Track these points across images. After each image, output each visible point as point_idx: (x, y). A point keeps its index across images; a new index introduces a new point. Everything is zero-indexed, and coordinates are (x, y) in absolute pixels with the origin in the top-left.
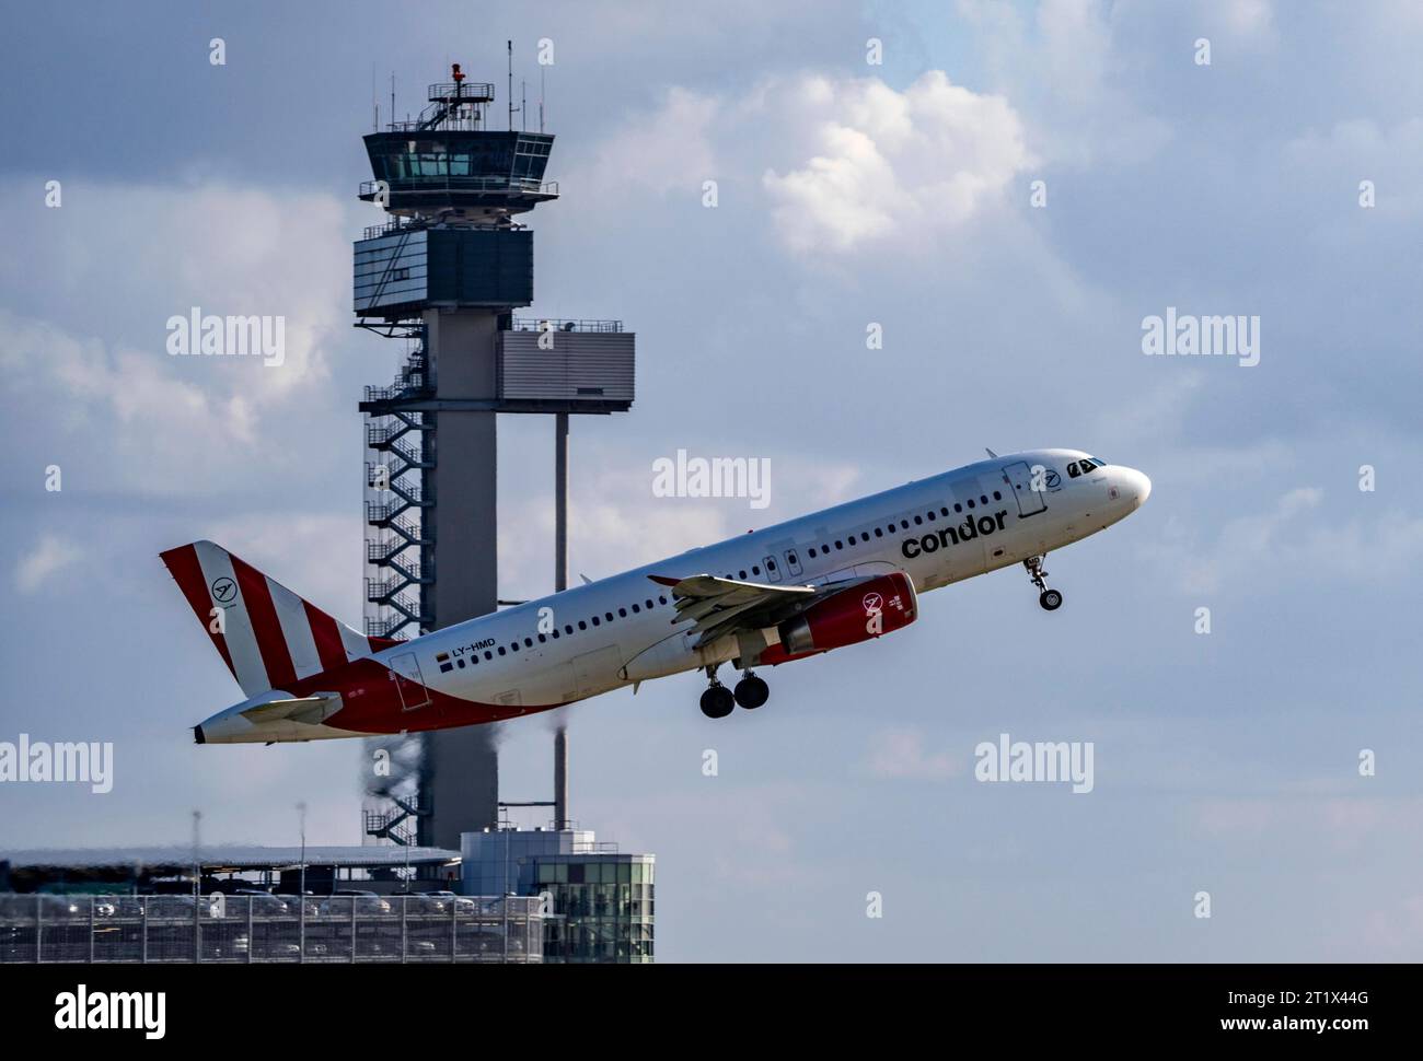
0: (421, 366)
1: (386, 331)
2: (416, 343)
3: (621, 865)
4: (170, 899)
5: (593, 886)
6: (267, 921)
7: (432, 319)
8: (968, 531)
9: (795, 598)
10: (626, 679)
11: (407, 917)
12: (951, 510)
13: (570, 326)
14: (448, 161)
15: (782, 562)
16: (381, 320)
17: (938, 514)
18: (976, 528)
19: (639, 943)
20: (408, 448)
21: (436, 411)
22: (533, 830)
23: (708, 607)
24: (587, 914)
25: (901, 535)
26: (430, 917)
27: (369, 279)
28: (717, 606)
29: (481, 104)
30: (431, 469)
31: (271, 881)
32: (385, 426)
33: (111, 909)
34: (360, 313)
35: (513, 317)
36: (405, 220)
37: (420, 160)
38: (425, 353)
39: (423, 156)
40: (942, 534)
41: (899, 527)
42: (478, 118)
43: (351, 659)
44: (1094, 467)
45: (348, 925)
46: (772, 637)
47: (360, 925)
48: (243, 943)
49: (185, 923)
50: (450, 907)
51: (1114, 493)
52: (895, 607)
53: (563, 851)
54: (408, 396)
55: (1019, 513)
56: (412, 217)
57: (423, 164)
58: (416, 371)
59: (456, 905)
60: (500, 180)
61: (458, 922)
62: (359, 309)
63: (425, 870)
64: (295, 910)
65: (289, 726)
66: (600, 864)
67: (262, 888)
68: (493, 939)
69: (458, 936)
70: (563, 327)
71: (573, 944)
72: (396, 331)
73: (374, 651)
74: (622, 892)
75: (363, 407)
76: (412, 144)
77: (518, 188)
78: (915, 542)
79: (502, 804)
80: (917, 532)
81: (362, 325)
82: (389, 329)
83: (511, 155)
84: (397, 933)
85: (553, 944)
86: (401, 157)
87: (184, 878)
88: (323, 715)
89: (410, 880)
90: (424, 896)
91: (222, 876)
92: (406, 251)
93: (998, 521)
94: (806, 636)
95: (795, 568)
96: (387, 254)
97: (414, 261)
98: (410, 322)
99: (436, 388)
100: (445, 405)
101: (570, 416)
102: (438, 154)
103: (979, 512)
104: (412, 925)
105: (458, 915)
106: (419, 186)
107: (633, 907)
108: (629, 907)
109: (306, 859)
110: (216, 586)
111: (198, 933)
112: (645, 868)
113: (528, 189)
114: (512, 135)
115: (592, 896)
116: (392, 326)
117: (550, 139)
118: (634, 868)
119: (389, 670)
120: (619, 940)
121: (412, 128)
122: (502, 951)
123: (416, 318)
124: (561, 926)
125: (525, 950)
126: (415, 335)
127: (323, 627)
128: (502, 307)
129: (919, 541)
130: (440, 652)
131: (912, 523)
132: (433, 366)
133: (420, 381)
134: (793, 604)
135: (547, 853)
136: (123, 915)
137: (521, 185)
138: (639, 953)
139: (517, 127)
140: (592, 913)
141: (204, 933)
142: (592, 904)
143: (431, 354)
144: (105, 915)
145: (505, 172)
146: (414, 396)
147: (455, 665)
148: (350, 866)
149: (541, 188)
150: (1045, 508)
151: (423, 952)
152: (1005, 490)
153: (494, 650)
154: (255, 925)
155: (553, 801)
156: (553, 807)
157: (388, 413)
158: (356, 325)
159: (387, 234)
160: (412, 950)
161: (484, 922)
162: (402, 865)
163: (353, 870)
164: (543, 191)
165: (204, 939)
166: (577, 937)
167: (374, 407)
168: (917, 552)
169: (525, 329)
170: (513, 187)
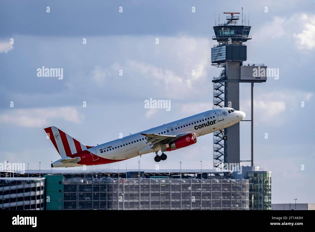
0: (225, 73)
1: (217, 66)
2: (223, 68)
3: (265, 173)
4: (176, 179)
5: (259, 177)
6: (195, 184)
7: (226, 63)
8: (208, 124)
9: (172, 138)
10: (138, 154)
11: (222, 183)
12: (204, 120)
13: (254, 65)
14: (230, 32)
15: (170, 130)
16: (216, 64)
17: (202, 121)
18: (209, 124)
19: (268, 189)
20: (222, 89)
21: (227, 82)
22: (247, 166)
23: (154, 140)
24: (258, 183)
25: (194, 125)
26: (227, 183)
27: (214, 56)
28: (156, 139)
29: (237, 20)
30: (226, 94)
31: (195, 176)
32: (217, 85)
33: (164, 181)
34: (212, 62)
35: (243, 63)
36: (221, 43)
37: (224, 31)
38: (225, 70)
39: (225, 31)
40: (203, 125)
41: (194, 123)
42: (236, 23)
43: (83, 150)
44: (234, 111)
45: (210, 185)
46: (168, 146)
47: (213, 185)
48: (190, 188)
49: (179, 184)
50: (230, 181)
51: (238, 116)
52: (192, 140)
53: (253, 170)
54: (222, 79)
55: (218, 120)
56: (223, 43)
57: (225, 32)
58: (223, 74)
59: (232, 181)
60: (240, 35)
61: (232, 185)
62: (212, 61)
63: (225, 174)
64: (200, 182)
65: (70, 164)
66: (260, 173)
67: (193, 177)
68: (239, 188)
69: (232, 187)
70: (253, 65)
71: (255, 189)
72: (220, 66)
73: (87, 149)
74: (265, 179)
75: (213, 81)
76: (223, 28)
77: (244, 37)
78: (197, 126)
79: (241, 161)
80: (197, 124)
81: (213, 65)
82: (218, 65)
83: (242, 30)
84: (220, 187)
85: (251, 189)
86: (221, 31)
87: (178, 175)
88: (77, 162)
89: (223, 176)
90: (225, 179)
91: (186, 175)
92: (222, 50)
93: (214, 122)
94: (174, 146)
95: (173, 132)
96: (218, 50)
97: (223, 52)
98: (222, 64)
99: (227, 77)
100: (229, 81)
101: (254, 83)
102: (228, 30)
103: (210, 120)
104: (223, 185)
105: (232, 183)
106: (224, 37)
107: (267, 182)
108: (266, 182)
109: (202, 172)
110: (56, 135)
111: (181, 186)
112: (269, 174)
113: (246, 37)
114: (243, 27)
115: (259, 179)
116: (219, 65)
117: (250, 27)
118: (267, 174)
119: (90, 152)
120: (264, 188)
121: (223, 25)
122: (241, 190)
123: (223, 63)
124: (253, 185)
125: (245, 190)
126: (223, 67)
127: (77, 144)
128: (240, 61)
129: (198, 126)
130: (101, 149)
131: (196, 122)
132: (227, 73)
133: (224, 76)
134: (172, 139)
135: (250, 171)
136: (166, 183)
137: (244, 36)
138: (268, 191)
139: (244, 25)
140: (259, 183)
141: (182, 186)
142: (259, 181)
143: (226, 70)
144: (163, 182)
145: (241, 34)
146: (223, 79)
147: (104, 151)
148: (211, 173)
149: (248, 37)
150: (224, 119)
151: (225, 190)
152: (215, 116)
153: (111, 148)
154: (192, 185)
155: (251, 160)
156: (251, 162)
157: (218, 82)
158: (212, 65)
159: (218, 46)
160: (223, 190)
161: (238, 185)
162: (221, 173)
163: (211, 174)
164: (249, 38)
165: (182, 187)
166: (256, 188)
167: (215, 81)
168: (198, 128)
169: (245, 65)
170: (243, 37)
